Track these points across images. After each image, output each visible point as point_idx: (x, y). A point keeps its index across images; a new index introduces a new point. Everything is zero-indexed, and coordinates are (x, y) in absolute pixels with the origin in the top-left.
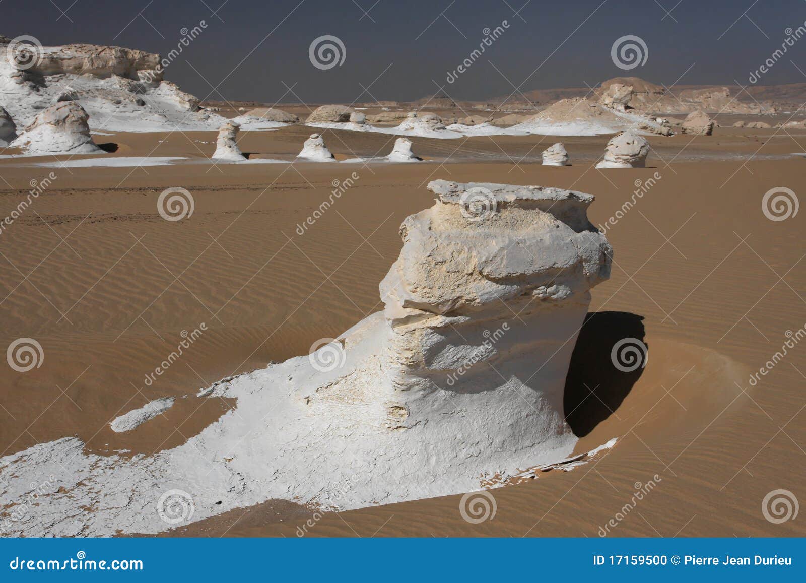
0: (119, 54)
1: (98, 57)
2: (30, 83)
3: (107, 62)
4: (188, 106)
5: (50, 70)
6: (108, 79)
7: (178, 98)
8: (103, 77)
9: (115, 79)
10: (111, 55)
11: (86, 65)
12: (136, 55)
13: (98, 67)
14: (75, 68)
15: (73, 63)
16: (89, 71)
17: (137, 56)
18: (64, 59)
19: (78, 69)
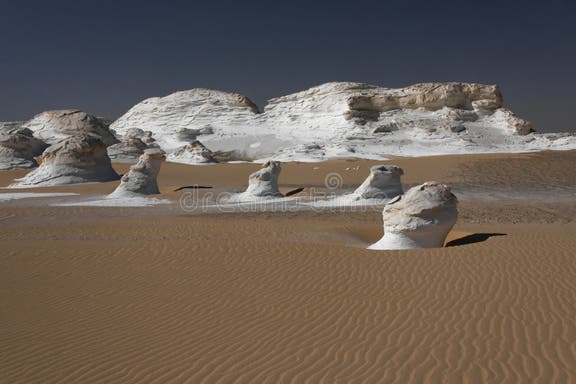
0: (452, 89)
1: (431, 92)
2: (355, 119)
3: (439, 96)
4: (514, 130)
5: (387, 107)
6: (439, 111)
7: (507, 124)
8: (434, 109)
9: (446, 110)
10: (443, 91)
11: (419, 100)
12: (471, 87)
13: (429, 101)
14: (409, 103)
15: (407, 100)
16: (422, 105)
17: (472, 89)
18: (400, 97)
19: (412, 105)
